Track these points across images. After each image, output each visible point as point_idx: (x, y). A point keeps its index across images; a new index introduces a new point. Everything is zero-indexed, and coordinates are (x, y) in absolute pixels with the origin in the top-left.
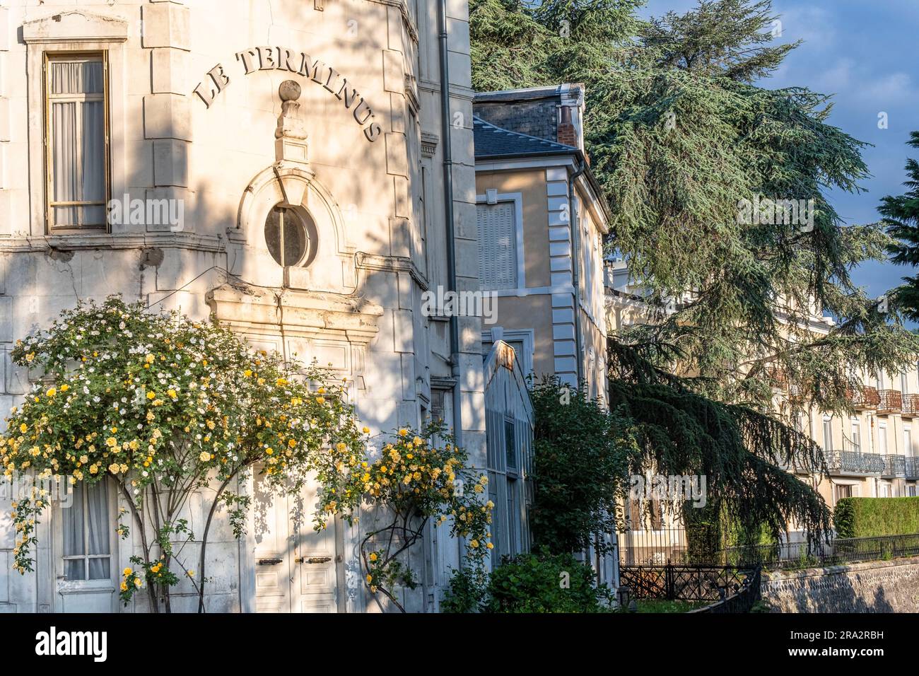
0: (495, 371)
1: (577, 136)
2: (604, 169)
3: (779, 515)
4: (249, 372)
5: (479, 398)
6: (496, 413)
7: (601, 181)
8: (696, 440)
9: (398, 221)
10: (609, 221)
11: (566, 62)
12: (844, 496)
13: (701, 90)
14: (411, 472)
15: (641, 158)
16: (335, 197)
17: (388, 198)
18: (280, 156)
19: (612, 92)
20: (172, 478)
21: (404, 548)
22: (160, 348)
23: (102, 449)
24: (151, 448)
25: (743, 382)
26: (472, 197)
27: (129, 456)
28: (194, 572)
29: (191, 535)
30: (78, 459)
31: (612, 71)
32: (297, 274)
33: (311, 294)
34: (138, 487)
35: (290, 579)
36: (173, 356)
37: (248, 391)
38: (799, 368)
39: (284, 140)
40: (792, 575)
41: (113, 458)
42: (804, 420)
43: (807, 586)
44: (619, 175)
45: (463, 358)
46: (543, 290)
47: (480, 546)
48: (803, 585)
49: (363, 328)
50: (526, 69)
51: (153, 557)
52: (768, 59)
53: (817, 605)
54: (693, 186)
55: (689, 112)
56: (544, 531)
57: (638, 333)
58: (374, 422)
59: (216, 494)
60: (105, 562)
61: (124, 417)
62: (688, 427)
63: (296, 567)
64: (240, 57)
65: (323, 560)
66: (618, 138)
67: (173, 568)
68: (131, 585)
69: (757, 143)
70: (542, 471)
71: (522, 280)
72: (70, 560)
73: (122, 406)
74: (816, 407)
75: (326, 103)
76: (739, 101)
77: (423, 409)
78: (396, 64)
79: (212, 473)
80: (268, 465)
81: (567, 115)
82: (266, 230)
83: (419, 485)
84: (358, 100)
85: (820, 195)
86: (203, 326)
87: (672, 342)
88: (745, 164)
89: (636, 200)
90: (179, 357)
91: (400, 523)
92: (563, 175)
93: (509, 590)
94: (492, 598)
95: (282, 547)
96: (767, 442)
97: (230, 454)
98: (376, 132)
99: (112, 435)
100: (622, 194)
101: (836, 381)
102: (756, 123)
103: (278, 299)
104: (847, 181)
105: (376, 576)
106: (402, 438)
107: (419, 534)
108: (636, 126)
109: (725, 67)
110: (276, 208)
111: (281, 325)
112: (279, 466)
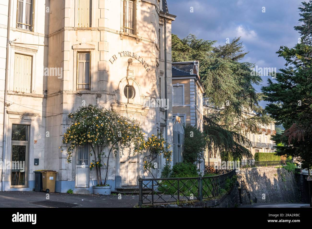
0: (176, 122)
1: (197, 72)
2: (203, 79)
3: (241, 156)
4: (119, 121)
5: (171, 128)
6: (175, 131)
7: (202, 82)
8: (222, 139)
9: (153, 89)
10: (204, 91)
11: (196, 56)
12: (257, 152)
13: (225, 63)
14: (154, 144)
15: (212, 77)
16: (140, 84)
17: (151, 85)
18: (128, 75)
19: (206, 63)
20: (102, 144)
21: (152, 160)
22: (100, 115)
23: (87, 137)
24: (97, 137)
25: (234, 126)
26: (171, 85)
27: (92, 138)
28: (106, 164)
29: (106, 156)
30: (81, 139)
31: (206, 58)
32: (131, 100)
33: (134, 105)
34: (94, 145)
35: (127, 166)
36: (102, 117)
37: (119, 125)
38: (247, 124)
39: (129, 71)
40: (244, 169)
41: (89, 139)
42: (248, 135)
43: (248, 172)
44: (207, 81)
45: (168, 119)
46: (189, 105)
47: (169, 160)
48: (247, 171)
49: (145, 112)
50: (187, 57)
51: (97, 160)
52: (241, 56)
53: (250, 176)
54: (223, 83)
55: (223, 67)
56: (186, 157)
57: (211, 115)
58: (147, 133)
59: (111, 147)
60: (87, 161)
61: (91, 130)
62: (221, 136)
63: (129, 164)
64: (120, 53)
65: (135, 162)
66: (207, 73)
67: (102, 163)
68: (92, 166)
69: (238, 74)
70: (186, 144)
71: (184, 103)
72: (80, 161)
73: (91, 128)
74: (251, 132)
75: (139, 64)
76: (234, 65)
77: (158, 130)
78: (154, 56)
79: (111, 142)
80: (123, 141)
81: (195, 67)
82: (124, 91)
83: (156, 147)
84: (145, 63)
85: (251, 86)
86: (109, 111)
87: (219, 117)
88: (235, 79)
89: (210, 86)
90: (104, 117)
91: (152, 155)
92: (194, 81)
93: (177, 170)
94: (173, 172)
95: (126, 159)
96: (239, 140)
97: (114, 139)
98: (149, 70)
99: (89, 134)
100: (207, 85)
101: (255, 127)
102: (238, 70)
103: (126, 106)
104: (258, 83)
105: (146, 166)
106: (152, 136)
107: (156, 157)
108: (211, 70)
109: (232, 58)
110: (127, 86)
111: (127, 111)
112: (125, 142)
